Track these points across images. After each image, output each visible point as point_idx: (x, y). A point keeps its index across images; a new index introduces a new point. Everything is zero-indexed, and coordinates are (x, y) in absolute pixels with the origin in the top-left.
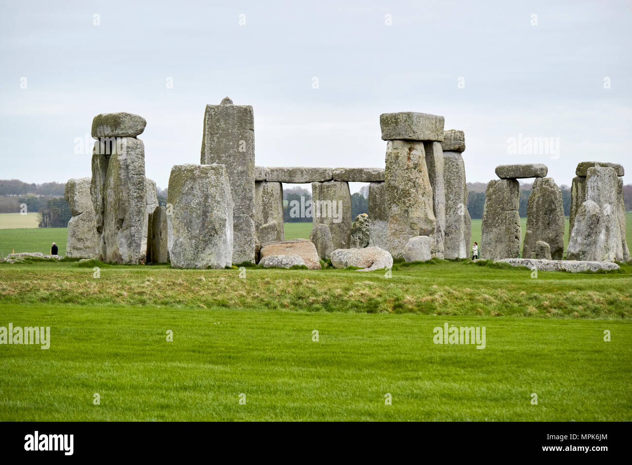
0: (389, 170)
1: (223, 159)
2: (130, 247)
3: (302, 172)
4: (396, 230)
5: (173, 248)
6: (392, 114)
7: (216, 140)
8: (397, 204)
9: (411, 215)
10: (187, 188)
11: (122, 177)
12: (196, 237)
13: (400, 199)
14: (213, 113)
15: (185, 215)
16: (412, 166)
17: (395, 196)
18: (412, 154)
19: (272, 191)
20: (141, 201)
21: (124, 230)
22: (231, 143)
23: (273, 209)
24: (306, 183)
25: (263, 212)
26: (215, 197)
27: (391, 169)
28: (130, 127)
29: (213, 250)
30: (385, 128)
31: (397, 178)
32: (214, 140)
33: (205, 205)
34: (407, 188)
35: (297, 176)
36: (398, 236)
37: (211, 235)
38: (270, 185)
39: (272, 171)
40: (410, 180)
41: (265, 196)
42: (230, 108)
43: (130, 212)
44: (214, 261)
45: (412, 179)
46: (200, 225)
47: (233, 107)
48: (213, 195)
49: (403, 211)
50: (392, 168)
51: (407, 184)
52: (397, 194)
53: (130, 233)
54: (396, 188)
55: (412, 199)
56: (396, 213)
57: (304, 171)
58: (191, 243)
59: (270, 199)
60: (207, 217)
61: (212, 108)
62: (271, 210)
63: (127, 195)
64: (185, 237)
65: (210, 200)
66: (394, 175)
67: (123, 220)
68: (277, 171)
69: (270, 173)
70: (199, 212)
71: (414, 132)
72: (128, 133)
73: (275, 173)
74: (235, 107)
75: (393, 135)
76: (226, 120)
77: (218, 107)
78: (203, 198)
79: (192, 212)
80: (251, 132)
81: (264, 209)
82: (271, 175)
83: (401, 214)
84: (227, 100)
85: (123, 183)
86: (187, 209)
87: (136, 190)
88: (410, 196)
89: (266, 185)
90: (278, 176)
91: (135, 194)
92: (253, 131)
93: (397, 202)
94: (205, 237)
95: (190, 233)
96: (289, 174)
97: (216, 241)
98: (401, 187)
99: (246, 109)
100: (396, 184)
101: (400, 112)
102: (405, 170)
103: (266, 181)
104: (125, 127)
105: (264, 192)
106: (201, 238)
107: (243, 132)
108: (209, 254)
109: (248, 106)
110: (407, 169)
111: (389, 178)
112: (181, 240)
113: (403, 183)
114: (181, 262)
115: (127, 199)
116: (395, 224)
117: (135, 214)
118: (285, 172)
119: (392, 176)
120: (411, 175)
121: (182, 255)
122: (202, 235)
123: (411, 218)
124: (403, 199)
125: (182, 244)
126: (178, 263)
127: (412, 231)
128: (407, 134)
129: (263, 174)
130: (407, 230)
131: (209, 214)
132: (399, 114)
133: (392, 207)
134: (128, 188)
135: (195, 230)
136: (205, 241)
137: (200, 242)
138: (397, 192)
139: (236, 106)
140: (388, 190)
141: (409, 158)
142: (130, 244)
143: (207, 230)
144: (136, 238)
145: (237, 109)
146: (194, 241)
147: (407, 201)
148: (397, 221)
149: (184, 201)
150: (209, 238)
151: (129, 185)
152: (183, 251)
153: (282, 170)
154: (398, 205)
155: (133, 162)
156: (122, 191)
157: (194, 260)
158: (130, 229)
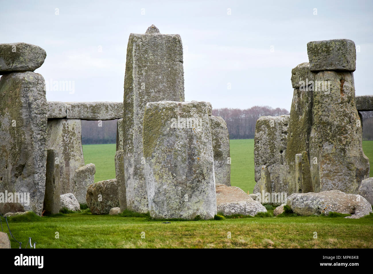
0: (320, 105)
1: (152, 95)
2: (34, 197)
3: (107, 108)
4: (330, 171)
5: (154, 196)
6: (322, 42)
7: (144, 74)
8: (330, 142)
9: (348, 154)
10: (168, 129)
11: (24, 117)
12: (182, 184)
13: (334, 136)
14: (141, 43)
15: (169, 158)
16: (346, 99)
17: (328, 133)
18: (345, 86)
19: (73, 129)
20: (45, 144)
21: (25, 178)
22: (160, 77)
23: (75, 150)
24: (112, 119)
25: (63, 153)
26: (200, 138)
27: (322, 103)
28: (31, 60)
29: (200, 197)
30: (314, 57)
31: (330, 113)
32: (142, 74)
33: (190, 147)
34: (343, 124)
35: (101, 112)
36: (333, 178)
37: (199, 181)
38: (71, 123)
39: (73, 106)
40: (345, 115)
41: (66, 135)
42: (158, 38)
43: (34, 156)
44: (203, 211)
45: (348, 114)
46: (186, 170)
47: (161, 36)
48: (198, 136)
49: (338, 150)
50: (324, 102)
51: (343, 119)
52: (330, 131)
53: (34, 181)
54: (328, 124)
55: (349, 136)
56: (329, 152)
57: (109, 106)
58: (177, 190)
59: (71, 138)
60: (194, 160)
61: (139, 38)
62: (73, 151)
63: (29, 138)
64: (170, 183)
65: (195, 142)
66: (326, 110)
67: (24, 166)
68: (79, 107)
69: (70, 109)
70: (184, 155)
71: (347, 62)
72: (28, 66)
73: (77, 109)
74: (163, 37)
75: (324, 65)
76: (154, 51)
77: (145, 36)
78: (188, 139)
79: (176, 156)
80: (181, 64)
81: (65, 150)
82: (71, 112)
83: (336, 153)
84: (153, 29)
85: (25, 124)
86: (170, 152)
87: (39, 132)
88: (347, 133)
89: (66, 123)
90: (80, 112)
91: (39, 136)
92: (183, 63)
93: (330, 140)
94: (193, 183)
95: (175, 179)
96: (92, 110)
97: (203, 187)
98: (335, 123)
99: (175, 39)
100: (330, 120)
101: (332, 39)
102: (339, 104)
103: (65, 118)
104: (25, 60)
105: (64, 130)
106: (188, 184)
107: (173, 64)
108: (196, 203)
109: (177, 35)
110: (342, 103)
111: (320, 113)
112: (165, 187)
113: (338, 118)
114: (164, 212)
115: (29, 142)
116: (328, 164)
117: (38, 159)
118: (87, 107)
119: (324, 111)
120: (346, 109)
121: (165, 204)
122: (189, 181)
123: (349, 157)
124: (338, 137)
125: (166, 192)
126: (160, 213)
127: (349, 172)
128: (341, 64)
129: (63, 110)
130: (344, 171)
131: (196, 157)
132: (331, 41)
133: (324, 145)
134: (31, 129)
135: (180, 176)
136: (193, 188)
137: (187, 189)
138: (331, 128)
139: (164, 35)
140: (319, 127)
141: (342, 91)
142: (34, 193)
143: (195, 176)
144: (40, 187)
145: (166, 39)
146: (180, 188)
147: (343, 139)
148: (330, 161)
149: (165, 143)
150: (197, 185)
151: (32, 126)
152: (166, 200)
153: (84, 106)
154: (332, 143)
155: (35, 100)
156: (24, 133)
157: (179, 209)
158: (33, 176)
